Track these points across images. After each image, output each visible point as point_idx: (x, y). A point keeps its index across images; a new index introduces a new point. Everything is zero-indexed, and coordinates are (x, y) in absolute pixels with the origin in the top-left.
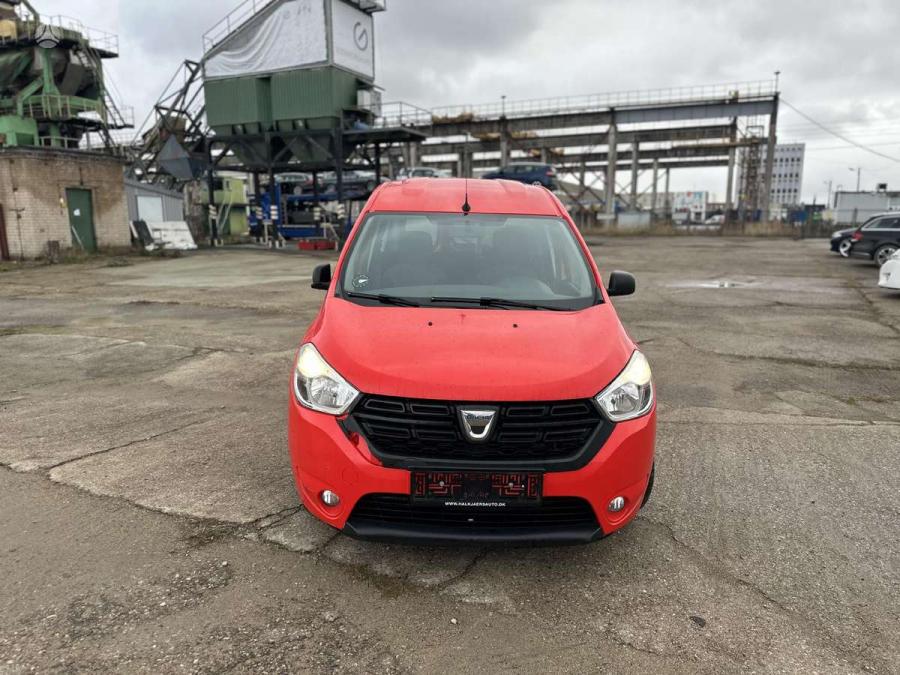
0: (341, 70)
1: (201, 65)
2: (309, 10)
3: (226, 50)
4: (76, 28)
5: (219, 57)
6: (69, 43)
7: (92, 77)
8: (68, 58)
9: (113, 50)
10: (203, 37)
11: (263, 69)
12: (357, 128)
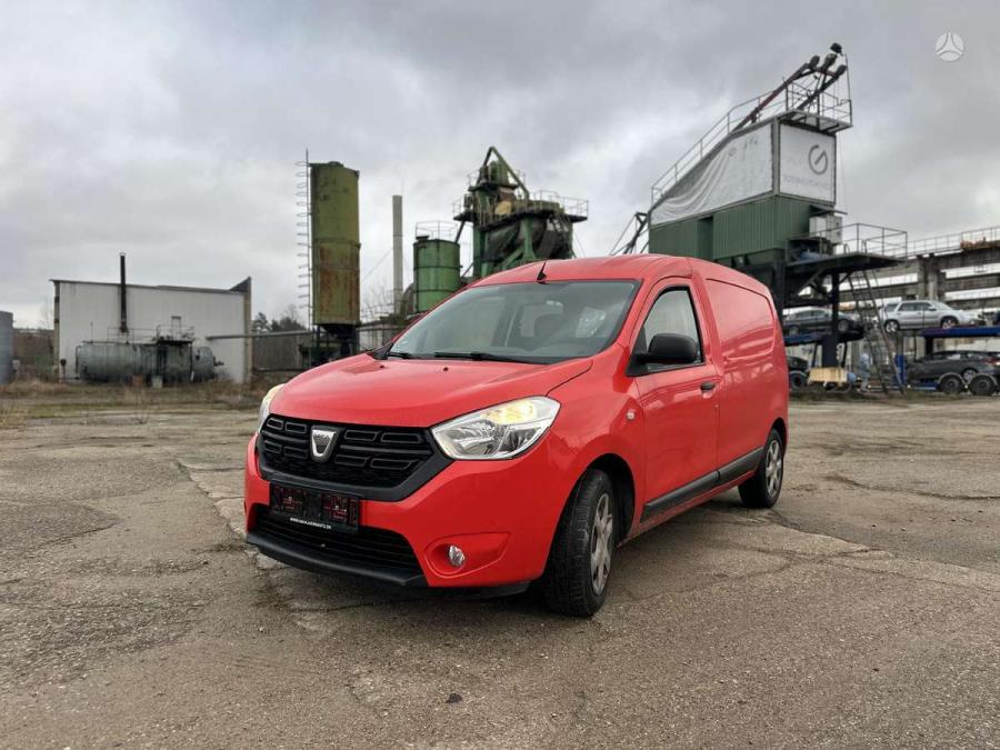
0: (789, 198)
1: (648, 215)
2: (756, 143)
3: (672, 197)
4: (555, 200)
5: (665, 204)
6: (547, 213)
7: (563, 240)
8: (545, 226)
9: (584, 214)
10: (653, 188)
11: (706, 209)
12: (805, 258)
